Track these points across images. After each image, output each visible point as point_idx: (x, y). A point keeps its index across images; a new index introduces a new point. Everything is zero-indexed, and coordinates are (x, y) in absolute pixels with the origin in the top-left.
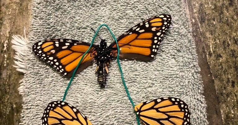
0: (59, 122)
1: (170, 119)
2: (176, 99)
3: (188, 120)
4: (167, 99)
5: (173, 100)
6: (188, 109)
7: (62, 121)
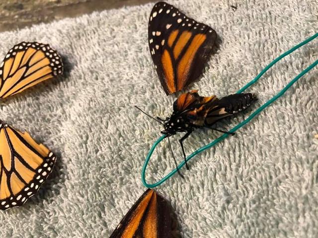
0: (13, 173)
1: (30, 65)
2: (9, 53)
3: (42, 46)
4: (4, 64)
5: (8, 56)
6: (28, 43)
7: (9, 169)
